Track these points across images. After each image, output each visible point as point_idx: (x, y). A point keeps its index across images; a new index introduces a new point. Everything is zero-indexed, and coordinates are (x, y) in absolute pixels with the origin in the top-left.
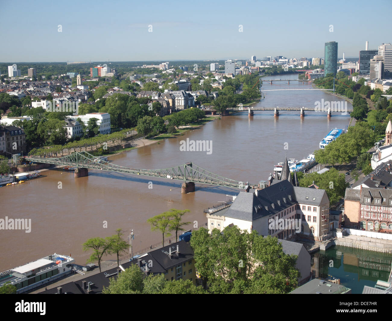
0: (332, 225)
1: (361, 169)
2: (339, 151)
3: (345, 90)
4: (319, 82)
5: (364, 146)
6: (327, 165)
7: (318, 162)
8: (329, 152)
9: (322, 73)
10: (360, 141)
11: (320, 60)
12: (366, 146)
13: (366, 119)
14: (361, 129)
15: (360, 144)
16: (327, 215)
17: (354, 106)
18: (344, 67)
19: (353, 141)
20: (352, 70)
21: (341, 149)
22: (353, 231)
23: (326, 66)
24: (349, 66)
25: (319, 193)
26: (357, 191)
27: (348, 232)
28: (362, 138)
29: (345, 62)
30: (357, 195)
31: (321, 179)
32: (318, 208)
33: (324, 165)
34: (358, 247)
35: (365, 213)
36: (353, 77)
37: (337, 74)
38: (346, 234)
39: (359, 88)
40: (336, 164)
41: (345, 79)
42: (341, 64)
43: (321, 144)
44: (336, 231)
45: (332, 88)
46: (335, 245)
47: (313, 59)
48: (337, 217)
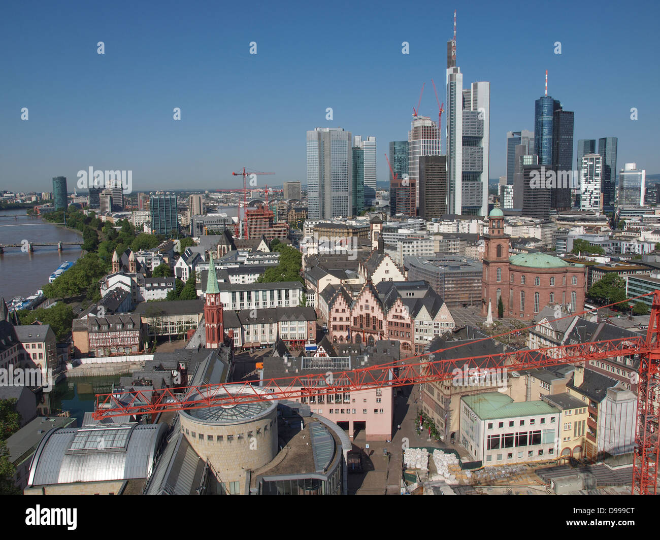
0: (60, 359)
1: (91, 299)
2: (68, 283)
3: (76, 224)
4: (49, 216)
5: (94, 277)
6: (56, 299)
7: (47, 297)
8: (58, 286)
9: (53, 208)
10: (89, 272)
11: (51, 194)
12: (96, 275)
13: (97, 250)
14: (90, 260)
15: (90, 274)
16: (55, 350)
17: (84, 238)
18: (75, 201)
19: (82, 273)
20: (83, 204)
21: (70, 281)
22: (84, 361)
23: (56, 200)
24: (81, 200)
25: (43, 329)
26: (84, 321)
27: (78, 362)
28: (91, 269)
29: (76, 196)
30: (85, 325)
31: (47, 314)
32: (43, 344)
33: (53, 300)
34: (89, 375)
35: (94, 341)
36: (84, 211)
37: (69, 208)
38: (76, 365)
39: (90, 221)
40: (67, 297)
41: (76, 213)
42: (73, 198)
43: (50, 279)
44: (66, 364)
45: (63, 222)
46: (65, 378)
47: (43, 194)
48: (66, 349)
